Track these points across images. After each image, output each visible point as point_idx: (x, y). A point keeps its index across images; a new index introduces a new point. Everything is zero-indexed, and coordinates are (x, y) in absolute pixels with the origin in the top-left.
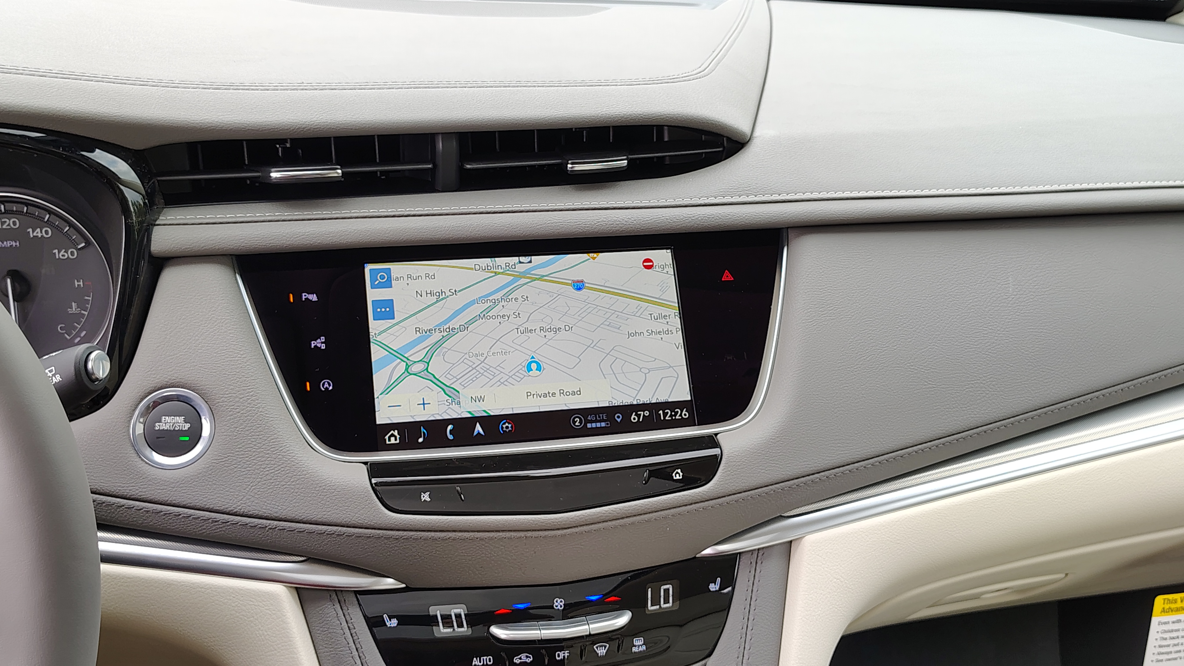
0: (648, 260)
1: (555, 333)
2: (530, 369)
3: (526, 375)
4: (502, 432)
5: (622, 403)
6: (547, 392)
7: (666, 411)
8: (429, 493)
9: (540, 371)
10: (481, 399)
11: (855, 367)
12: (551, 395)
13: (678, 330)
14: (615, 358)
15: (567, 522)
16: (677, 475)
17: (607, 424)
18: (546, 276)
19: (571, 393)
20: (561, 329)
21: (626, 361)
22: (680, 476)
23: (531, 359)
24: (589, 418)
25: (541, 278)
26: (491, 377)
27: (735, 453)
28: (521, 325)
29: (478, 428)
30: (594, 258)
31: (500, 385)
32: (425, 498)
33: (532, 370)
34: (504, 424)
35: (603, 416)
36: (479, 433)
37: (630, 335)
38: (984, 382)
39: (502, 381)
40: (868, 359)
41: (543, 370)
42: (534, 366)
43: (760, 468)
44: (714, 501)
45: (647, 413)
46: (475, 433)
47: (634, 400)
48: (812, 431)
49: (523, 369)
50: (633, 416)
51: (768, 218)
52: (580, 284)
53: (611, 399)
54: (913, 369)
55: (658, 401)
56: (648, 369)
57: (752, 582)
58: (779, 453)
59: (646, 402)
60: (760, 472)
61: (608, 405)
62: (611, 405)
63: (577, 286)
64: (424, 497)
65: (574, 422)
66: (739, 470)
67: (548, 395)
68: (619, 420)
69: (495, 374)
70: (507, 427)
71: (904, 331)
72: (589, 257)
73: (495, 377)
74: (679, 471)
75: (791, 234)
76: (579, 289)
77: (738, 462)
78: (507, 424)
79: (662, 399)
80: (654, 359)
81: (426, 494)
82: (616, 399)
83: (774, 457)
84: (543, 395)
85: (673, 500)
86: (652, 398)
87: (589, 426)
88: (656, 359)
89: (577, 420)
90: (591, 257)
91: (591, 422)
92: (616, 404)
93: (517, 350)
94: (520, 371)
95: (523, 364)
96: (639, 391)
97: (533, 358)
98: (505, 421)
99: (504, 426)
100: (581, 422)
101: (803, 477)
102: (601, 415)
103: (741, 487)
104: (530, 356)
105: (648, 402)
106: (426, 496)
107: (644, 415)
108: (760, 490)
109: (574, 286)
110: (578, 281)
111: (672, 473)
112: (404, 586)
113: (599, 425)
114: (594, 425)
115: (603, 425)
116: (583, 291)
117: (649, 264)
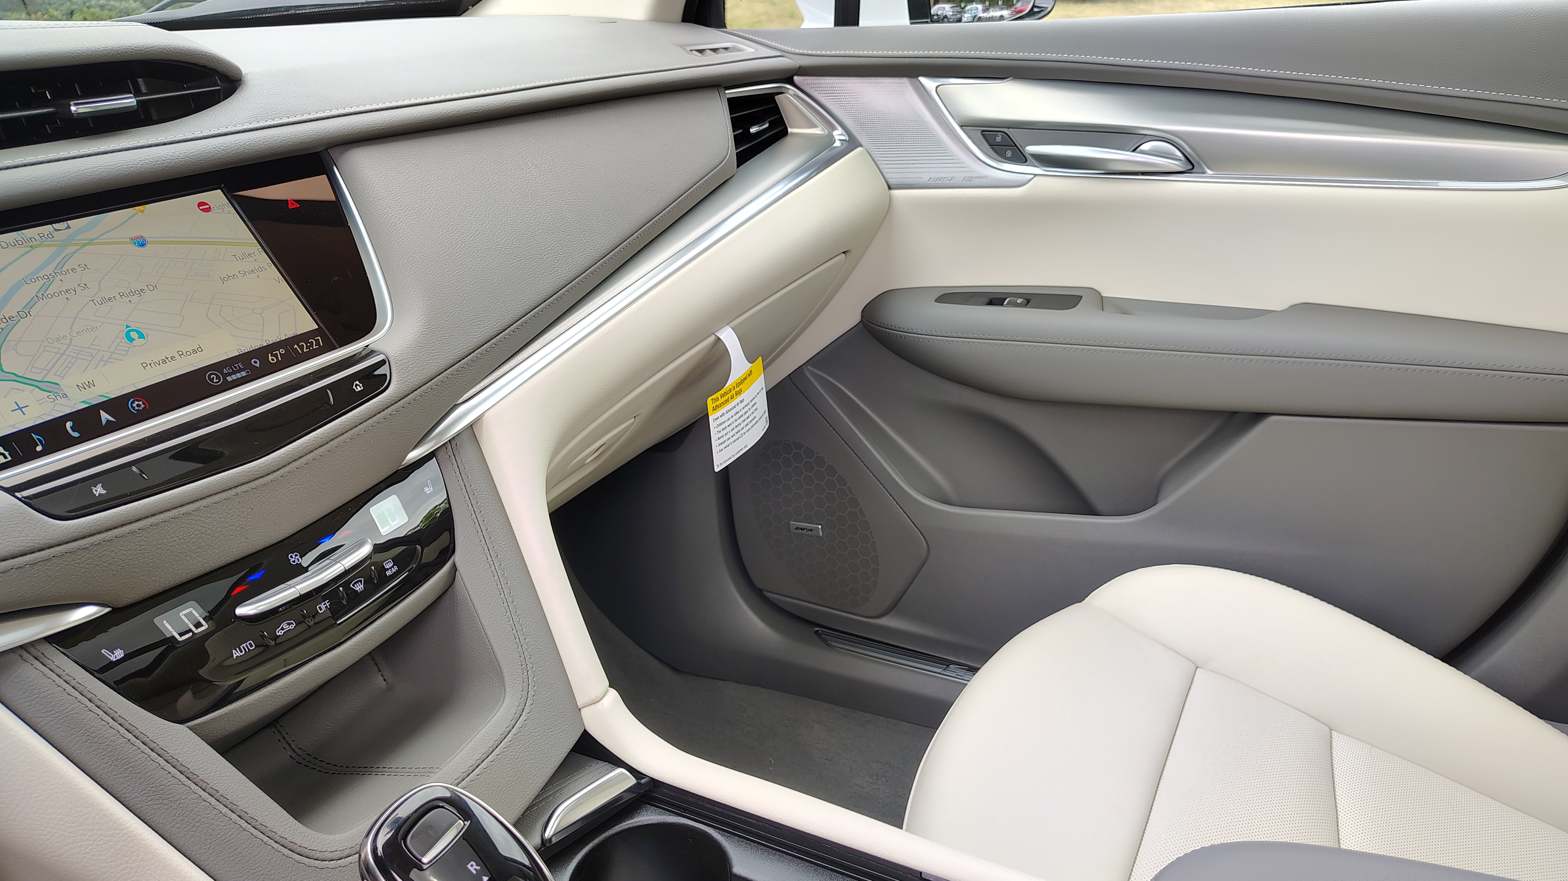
0: (201, 204)
1: (139, 295)
2: (131, 340)
3: (129, 346)
4: (136, 412)
5: (252, 348)
6: (165, 358)
7: (301, 344)
8: (101, 484)
9: (144, 339)
10: (90, 384)
11: (457, 255)
12: (170, 360)
13: (270, 265)
14: (221, 306)
15: (275, 463)
16: (358, 387)
17: (248, 372)
18: (96, 239)
19: (191, 352)
20: (144, 290)
21: (234, 307)
22: (360, 387)
23: (127, 328)
24: (225, 371)
25: (91, 242)
26: (90, 358)
27: (399, 353)
28: (95, 296)
29: (105, 416)
30: (142, 212)
31: (105, 364)
32: (98, 491)
33: (134, 340)
34: (133, 402)
35: (238, 366)
36: (108, 421)
37: (223, 280)
38: (554, 248)
39: (105, 359)
40: (462, 246)
41: (147, 337)
42: (134, 335)
43: (427, 359)
44: (402, 401)
45: (282, 351)
46: (104, 422)
47: (262, 342)
48: (452, 316)
49: (123, 341)
50: (270, 358)
51: (312, 135)
52: (141, 241)
53: (238, 347)
54: (500, 247)
55: (287, 337)
56: (261, 309)
57: (459, 472)
58: (436, 342)
59: (276, 341)
60: (428, 363)
61: (238, 354)
62: (241, 353)
63: (138, 242)
64: (96, 491)
65: (212, 380)
66: (411, 366)
67: (166, 360)
68: (258, 365)
69: (92, 354)
70: (138, 405)
71: (477, 218)
72: (135, 212)
73: (94, 357)
74: (357, 382)
75: (333, 153)
76: (143, 245)
77: (406, 359)
78: (136, 403)
79: (290, 334)
80: (261, 298)
81: (97, 487)
82: (244, 346)
83: (433, 346)
84: (161, 362)
85: (367, 410)
86: (280, 335)
87: (229, 379)
88: (263, 297)
89: (213, 377)
90: (138, 211)
91: (230, 374)
92: (246, 351)
93: (104, 323)
94: (121, 344)
95: (120, 335)
96: (263, 332)
97: (128, 327)
98: (132, 400)
99: (134, 405)
100: (218, 377)
101: (463, 359)
102: (236, 365)
103: (420, 381)
104: (124, 326)
105: (278, 340)
106: (99, 490)
107: (280, 353)
108: (435, 380)
109: (135, 243)
110: (137, 238)
111: (353, 386)
112: (107, 610)
113: (239, 375)
114: (234, 377)
115: (244, 374)
116: (148, 246)
117: (204, 207)
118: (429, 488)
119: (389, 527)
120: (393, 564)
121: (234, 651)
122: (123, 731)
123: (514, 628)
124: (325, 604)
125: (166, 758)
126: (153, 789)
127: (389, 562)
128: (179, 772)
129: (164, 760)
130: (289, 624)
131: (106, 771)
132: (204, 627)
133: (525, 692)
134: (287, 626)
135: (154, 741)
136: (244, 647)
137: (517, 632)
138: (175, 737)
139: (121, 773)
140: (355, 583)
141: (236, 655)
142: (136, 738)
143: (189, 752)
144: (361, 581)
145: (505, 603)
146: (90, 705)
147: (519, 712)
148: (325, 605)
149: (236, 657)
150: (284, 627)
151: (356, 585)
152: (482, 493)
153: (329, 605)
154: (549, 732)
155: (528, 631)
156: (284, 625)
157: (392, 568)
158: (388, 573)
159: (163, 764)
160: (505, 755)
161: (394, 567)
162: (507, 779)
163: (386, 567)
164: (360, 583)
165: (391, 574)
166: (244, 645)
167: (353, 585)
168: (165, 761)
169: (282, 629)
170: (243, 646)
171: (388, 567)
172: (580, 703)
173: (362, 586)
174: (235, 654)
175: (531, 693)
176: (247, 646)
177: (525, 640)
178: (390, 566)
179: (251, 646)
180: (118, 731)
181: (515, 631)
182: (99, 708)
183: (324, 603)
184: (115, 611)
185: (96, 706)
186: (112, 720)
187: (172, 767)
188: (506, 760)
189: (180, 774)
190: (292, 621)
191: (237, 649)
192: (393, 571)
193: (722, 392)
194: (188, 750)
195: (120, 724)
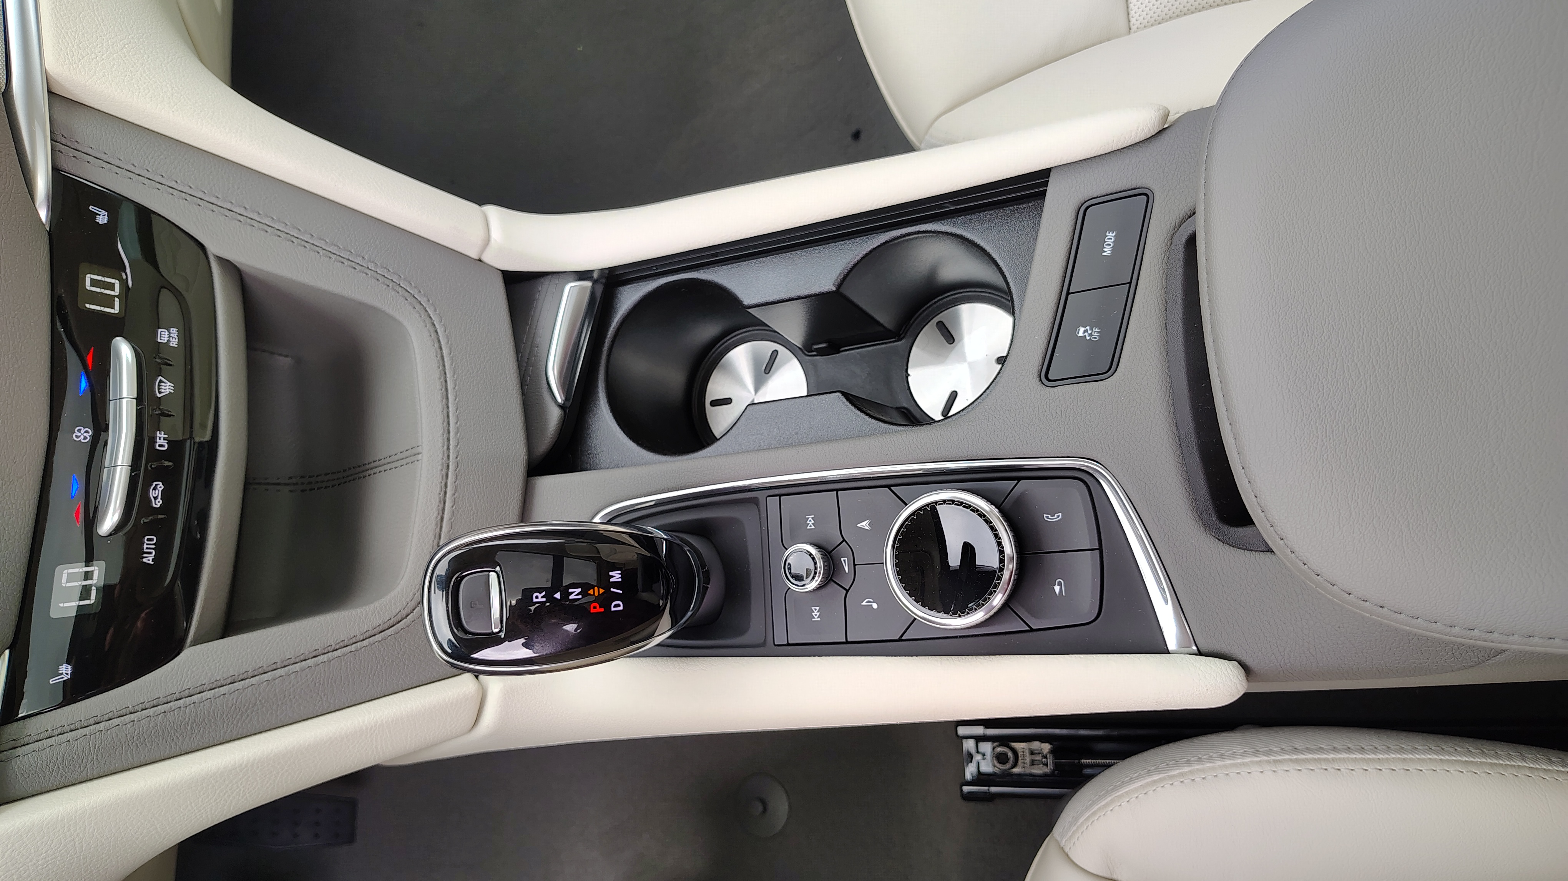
118: (99, 215)
119: (116, 299)
120: (166, 331)
121: (144, 560)
123: (343, 260)
124: (160, 438)
125: (208, 688)
126: (229, 716)
127: (161, 334)
128: (230, 685)
129: (208, 690)
130: (155, 489)
131: (180, 744)
132: (95, 572)
133: (418, 307)
134: (157, 491)
135: (183, 690)
136: (147, 548)
137: (349, 259)
138: (193, 668)
139: (192, 734)
140: (159, 389)
141: (151, 560)
142: (167, 703)
143: (218, 665)
144: (161, 381)
145: (306, 244)
146: (101, 726)
147: (432, 329)
148: (162, 439)
149: (152, 561)
150: (155, 496)
151: (163, 391)
152: (153, 160)
153: (164, 434)
154: (475, 317)
155: (357, 248)
156: (152, 494)
157: (172, 335)
158: (173, 343)
159: (212, 695)
160: (461, 381)
161: (171, 331)
162: (483, 397)
163: (166, 341)
164: (163, 384)
165: (177, 340)
166: (145, 546)
167: (160, 393)
168: (210, 691)
169: (156, 498)
170: (145, 548)
171: (166, 339)
172: (474, 255)
173: (169, 384)
174: (149, 560)
175: (423, 301)
176: (147, 544)
177: (365, 259)
178: (166, 336)
179: (152, 540)
180: (148, 717)
181: (346, 262)
182: (111, 719)
183: (158, 438)
184: (12, 648)
185: (106, 721)
186: (132, 715)
187: (221, 688)
188: (465, 383)
189: (232, 685)
190: (155, 483)
191: (145, 555)
192: (176, 337)
194: (216, 663)
195: (142, 710)
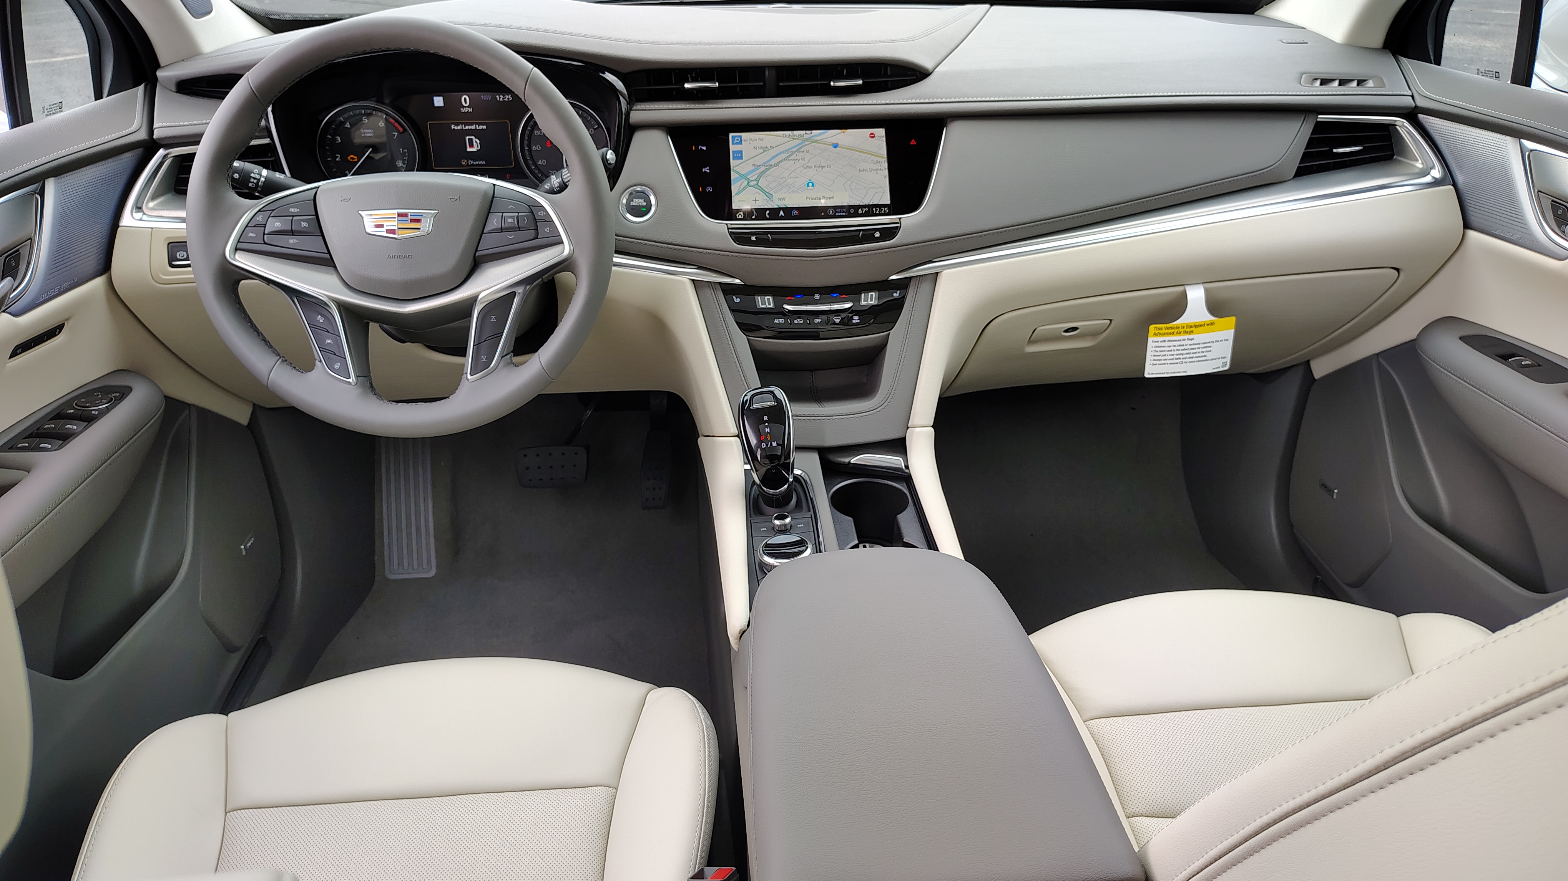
0: (872, 133)
1: (822, 168)
2: (808, 186)
3: (806, 188)
4: (793, 215)
5: (855, 204)
7: (877, 208)
9: (813, 187)
10: (784, 199)
13: (886, 169)
14: (852, 182)
16: (878, 235)
17: (846, 214)
18: (819, 140)
20: (825, 167)
21: (857, 184)
24: (837, 210)
25: (816, 141)
26: (789, 189)
27: (910, 226)
28: (805, 164)
29: (782, 213)
30: (844, 132)
31: (793, 193)
32: (753, 239)
33: (810, 187)
35: (844, 210)
37: (860, 171)
39: (794, 191)
41: (815, 186)
42: (810, 184)
44: (895, 248)
45: (867, 209)
46: (780, 215)
50: (860, 211)
55: (873, 204)
57: (916, 292)
59: (867, 204)
61: (847, 205)
62: (849, 205)
65: (829, 212)
66: (909, 234)
67: (817, 198)
68: (852, 212)
69: (791, 188)
70: (796, 213)
72: (841, 132)
74: (878, 232)
75: (949, 119)
76: (835, 147)
77: (911, 230)
79: (878, 203)
80: (872, 183)
81: (754, 237)
82: (851, 202)
84: (814, 198)
85: (875, 246)
86: (870, 202)
87: (837, 214)
88: (874, 183)
91: (838, 212)
92: (852, 205)
93: (802, 176)
94: (804, 187)
95: (805, 183)
96: (864, 198)
97: (810, 180)
98: (795, 210)
100: (833, 212)
101: (942, 239)
103: (908, 242)
104: (809, 179)
107: (865, 210)
108: (919, 244)
109: (833, 146)
110: (835, 144)
111: (875, 234)
112: (743, 284)
113: (842, 214)
114: (839, 214)
115: (844, 214)
116: (838, 148)
117: (872, 136)
118: (897, 296)
120: (858, 319)
121: (777, 320)
122: (724, 325)
124: (818, 320)
125: (733, 345)
127: (856, 317)
130: (801, 320)
132: (771, 306)
133: (883, 403)
135: (732, 336)
138: (739, 339)
140: (837, 318)
143: (742, 347)
144: (840, 319)
146: (719, 312)
153: (820, 321)
156: (799, 320)
158: (854, 321)
163: (854, 319)
170: (781, 320)
172: (910, 424)
173: (840, 321)
174: (777, 322)
178: (856, 319)
184: (745, 285)
187: (733, 349)
190: (803, 320)
192: (857, 322)
193: (1168, 325)
